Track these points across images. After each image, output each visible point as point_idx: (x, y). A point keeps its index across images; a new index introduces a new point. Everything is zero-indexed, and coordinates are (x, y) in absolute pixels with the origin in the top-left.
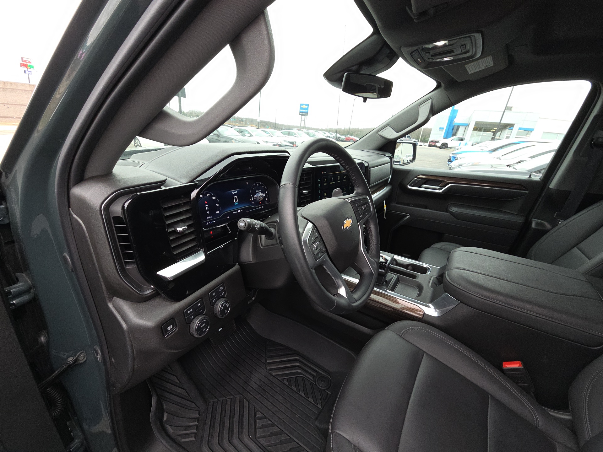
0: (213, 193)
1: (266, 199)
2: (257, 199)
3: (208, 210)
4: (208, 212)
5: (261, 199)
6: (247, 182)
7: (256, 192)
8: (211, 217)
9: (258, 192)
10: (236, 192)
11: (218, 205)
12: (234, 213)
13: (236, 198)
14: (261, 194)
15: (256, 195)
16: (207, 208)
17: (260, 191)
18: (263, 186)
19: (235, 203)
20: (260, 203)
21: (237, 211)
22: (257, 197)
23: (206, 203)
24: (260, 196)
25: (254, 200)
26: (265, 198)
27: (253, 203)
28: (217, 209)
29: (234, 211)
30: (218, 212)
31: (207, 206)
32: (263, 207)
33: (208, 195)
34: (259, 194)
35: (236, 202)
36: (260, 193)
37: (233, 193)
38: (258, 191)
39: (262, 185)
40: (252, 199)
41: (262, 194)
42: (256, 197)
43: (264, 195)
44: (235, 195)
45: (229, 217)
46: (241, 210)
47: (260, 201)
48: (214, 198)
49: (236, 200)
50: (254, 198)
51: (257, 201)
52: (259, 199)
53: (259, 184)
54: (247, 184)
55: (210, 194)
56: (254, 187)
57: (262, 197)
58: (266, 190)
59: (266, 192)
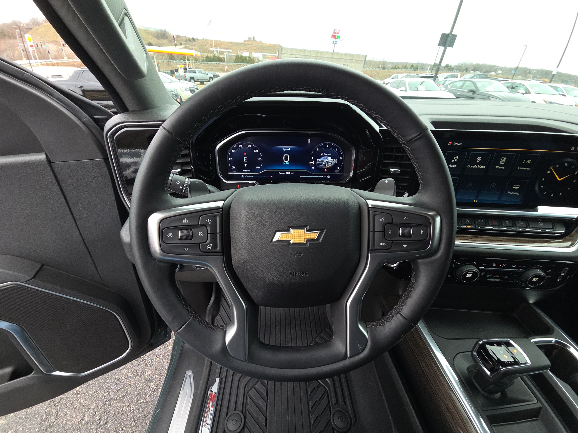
0: (256, 145)
1: (338, 168)
2: (321, 164)
3: (245, 163)
4: (246, 165)
5: (328, 165)
6: (309, 140)
7: (322, 154)
8: (249, 171)
9: (325, 156)
10: (289, 149)
11: (260, 159)
12: (279, 173)
13: (286, 157)
14: (330, 159)
15: (320, 159)
16: (245, 160)
17: (330, 155)
18: (336, 150)
19: (285, 162)
20: (326, 170)
21: (285, 172)
22: (322, 162)
23: (245, 154)
24: (327, 162)
25: (315, 165)
26: (335, 165)
27: (313, 168)
28: (258, 163)
29: (281, 172)
30: (258, 168)
31: (245, 158)
32: (329, 177)
33: (249, 146)
34: (327, 158)
35: (286, 162)
36: (330, 158)
37: (284, 150)
38: (325, 154)
39: (336, 147)
40: (313, 162)
41: (333, 160)
42: (319, 162)
43: (336, 161)
44: (286, 152)
45: (272, 176)
46: (291, 172)
47: (326, 169)
48: (256, 151)
49: (286, 159)
50: (315, 162)
51: (320, 166)
52: (325, 165)
53: (330, 145)
54: (309, 142)
55: (252, 145)
56: (319, 147)
57: (331, 164)
58: (341, 156)
59: (341, 158)
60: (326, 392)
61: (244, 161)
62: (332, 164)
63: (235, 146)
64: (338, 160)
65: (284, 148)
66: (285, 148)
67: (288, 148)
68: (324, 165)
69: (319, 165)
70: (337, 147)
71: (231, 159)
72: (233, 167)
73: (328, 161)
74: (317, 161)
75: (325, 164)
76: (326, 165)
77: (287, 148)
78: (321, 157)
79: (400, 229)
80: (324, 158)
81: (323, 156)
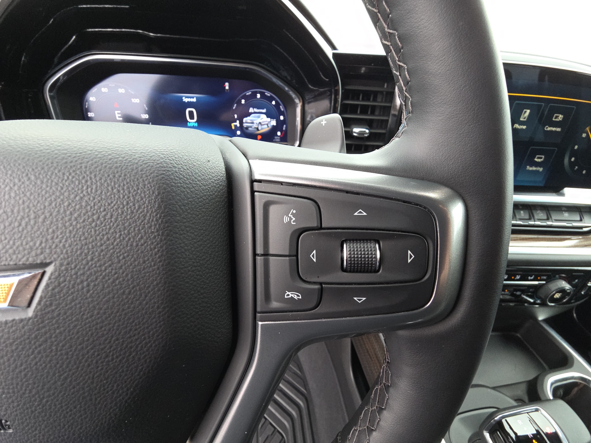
0: (133, 89)
1: (279, 133)
2: (251, 127)
5: (262, 129)
6: (227, 84)
7: (251, 110)
9: (255, 113)
10: (194, 100)
11: (145, 116)
13: (191, 113)
14: (264, 118)
15: (248, 118)
16: (119, 117)
18: (274, 103)
19: (190, 122)
20: (259, 137)
22: (253, 123)
23: (116, 105)
24: (260, 123)
25: (241, 128)
26: (274, 129)
27: (239, 133)
31: (118, 113)
33: (120, 91)
34: (259, 117)
35: (192, 122)
36: (264, 116)
37: (186, 100)
38: (256, 110)
39: (271, 98)
40: (238, 123)
41: (269, 119)
42: (246, 123)
43: (274, 123)
44: (190, 105)
47: (259, 134)
48: (136, 101)
49: (192, 117)
50: (241, 123)
51: (250, 130)
52: (258, 129)
53: (262, 94)
54: (227, 88)
55: (126, 90)
56: (245, 98)
57: (266, 126)
58: (282, 113)
59: (282, 118)
60: (283, 440)
62: (268, 127)
63: (95, 90)
64: (278, 121)
65: (186, 97)
66: (188, 97)
67: (193, 98)
68: (255, 128)
69: (247, 128)
70: (274, 99)
71: (91, 115)
73: (261, 121)
74: (244, 121)
75: (257, 127)
76: (260, 128)
77: (191, 97)
78: (249, 114)
79: (345, 245)
80: (255, 117)
81: (252, 113)
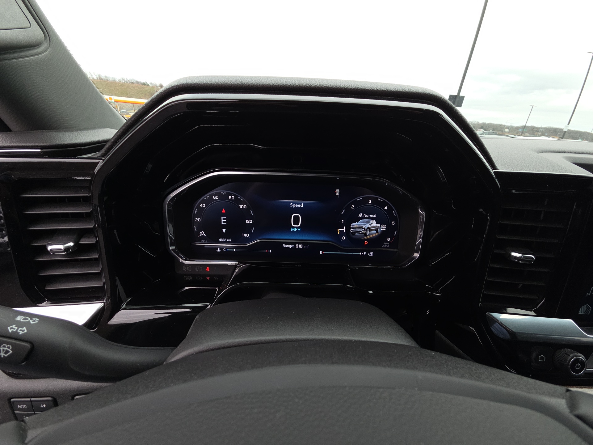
0: (242, 196)
1: (389, 239)
2: (358, 232)
3: (224, 227)
4: (224, 230)
5: (370, 234)
6: (338, 190)
7: (360, 215)
8: (230, 240)
9: (365, 218)
10: (302, 206)
11: (249, 221)
12: (284, 245)
13: (296, 219)
14: (374, 223)
15: (356, 223)
16: (224, 222)
17: (374, 216)
18: (386, 208)
19: (293, 227)
20: (366, 243)
21: (294, 244)
22: (361, 228)
23: (224, 211)
24: (368, 228)
25: (347, 233)
26: (383, 235)
27: (344, 238)
28: (247, 228)
29: (286, 244)
30: (246, 235)
31: (224, 219)
32: (371, 254)
33: (230, 198)
34: (368, 222)
35: (296, 227)
37: (293, 206)
38: (365, 216)
39: (383, 204)
40: (344, 229)
41: (379, 225)
42: (354, 228)
43: (384, 228)
44: (297, 210)
45: (270, 251)
46: (304, 244)
47: (366, 240)
48: (244, 207)
49: (296, 222)
50: (348, 228)
51: (357, 236)
52: (365, 234)
53: (374, 200)
55: (236, 197)
56: (356, 203)
57: (375, 232)
58: (395, 219)
59: (393, 223)
61: (222, 224)
62: (377, 232)
63: (206, 197)
64: (389, 226)
65: (293, 203)
66: (295, 204)
67: (301, 204)
68: (362, 233)
69: (354, 233)
70: (386, 204)
71: (198, 220)
72: (202, 234)
73: (370, 226)
74: (351, 227)
75: (364, 232)
76: (368, 234)
77: (298, 204)
78: (358, 220)
80: (363, 222)
81: (361, 218)
